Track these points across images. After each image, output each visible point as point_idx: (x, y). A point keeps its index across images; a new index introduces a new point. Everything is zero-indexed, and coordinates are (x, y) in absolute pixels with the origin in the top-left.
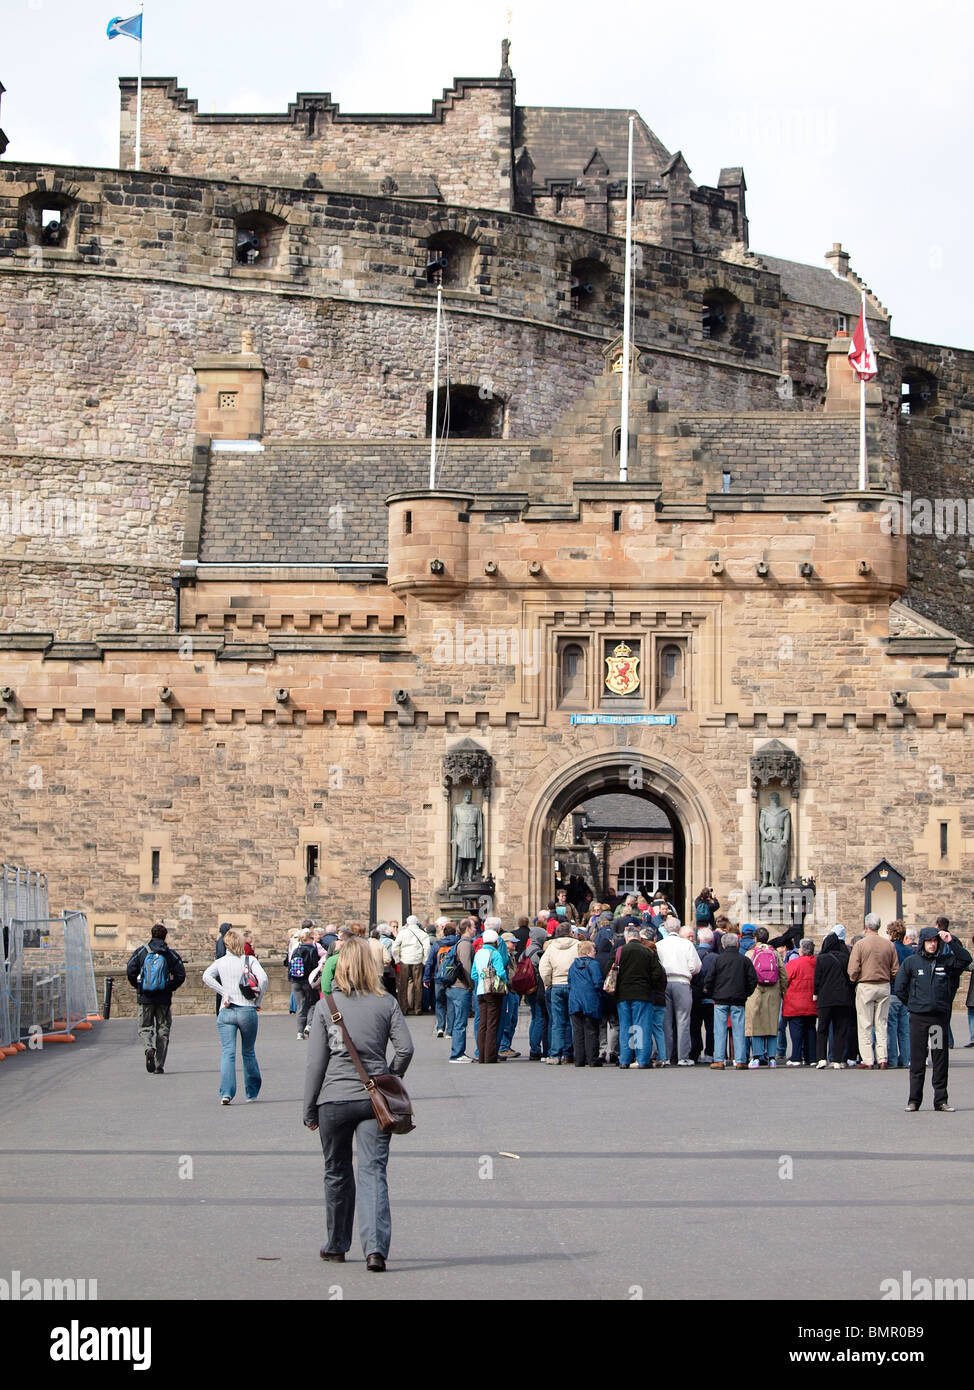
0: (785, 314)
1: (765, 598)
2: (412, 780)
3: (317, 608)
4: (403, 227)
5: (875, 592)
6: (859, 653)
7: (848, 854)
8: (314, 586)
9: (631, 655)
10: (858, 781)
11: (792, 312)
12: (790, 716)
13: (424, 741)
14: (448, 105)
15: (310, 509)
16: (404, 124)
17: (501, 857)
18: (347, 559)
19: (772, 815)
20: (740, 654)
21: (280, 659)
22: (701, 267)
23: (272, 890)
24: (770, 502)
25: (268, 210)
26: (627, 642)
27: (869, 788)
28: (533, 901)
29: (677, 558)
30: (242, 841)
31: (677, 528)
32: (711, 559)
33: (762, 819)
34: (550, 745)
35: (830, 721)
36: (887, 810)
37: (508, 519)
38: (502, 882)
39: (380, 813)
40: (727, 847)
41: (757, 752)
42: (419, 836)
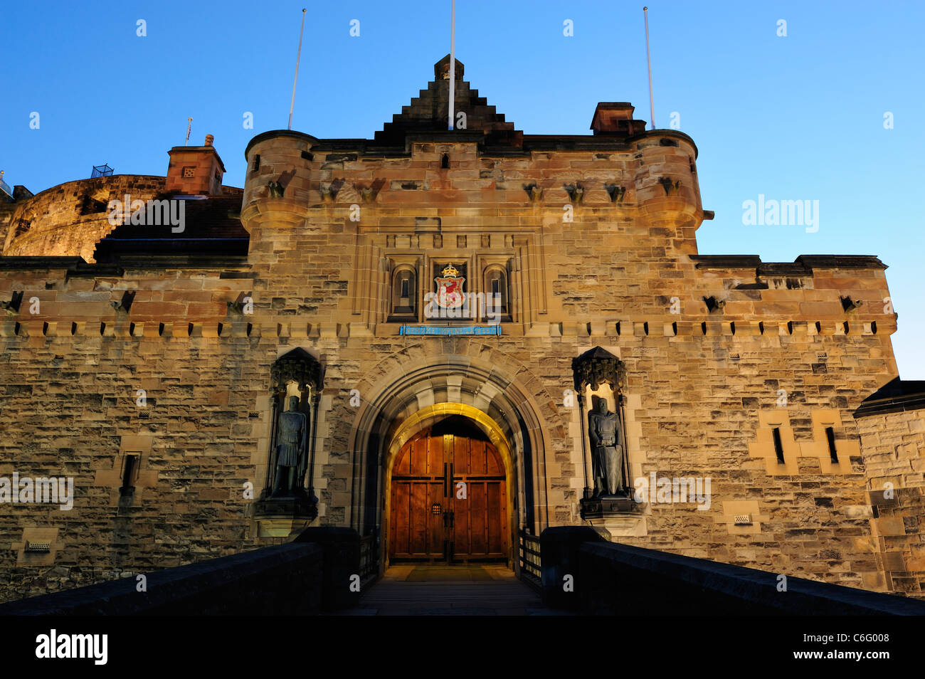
2: (242, 387)
6: (671, 266)
9: (458, 275)
12: (612, 325)
13: (256, 352)
17: (325, 466)
20: (560, 270)
21: (127, 276)
24: (580, 145)
26: (455, 264)
28: (356, 512)
29: (499, 188)
30: (62, 450)
31: (499, 165)
34: (379, 356)
36: (716, 413)
37: (347, 158)
38: (323, 493)
39: (206, 421)
40: (558, 453)
41: (582, 358)
42: (242, 444)
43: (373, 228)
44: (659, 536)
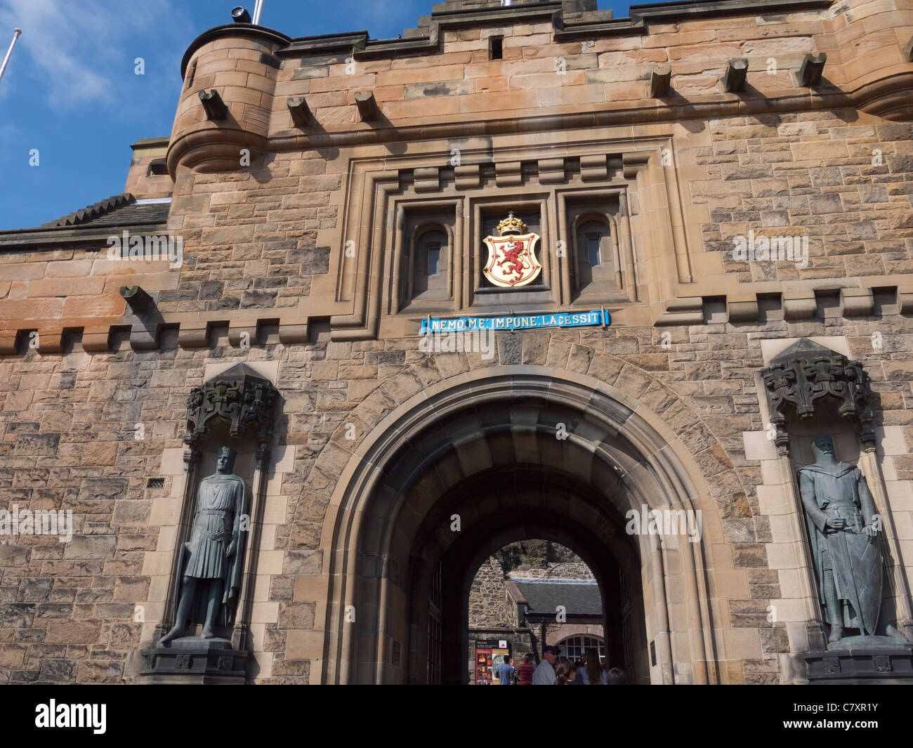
1: (742, 126)
9: (524, 231)
12: (825, 295)
13: (169, 373)
19: (829, 477)
20: (714, 205)
24: (732, 4)
26: (518, 211)
28: (331, 672)
29: (591, 81)
31: (589, 46)
32: (647, 77)
33: (806, 488)
34: (383, 370)
35: (903, 301)
37: (335, 59)
38: (272, 630)
40: (741, 548)
41: (771, 361)
42: (132, 537)
43: (376, 160)
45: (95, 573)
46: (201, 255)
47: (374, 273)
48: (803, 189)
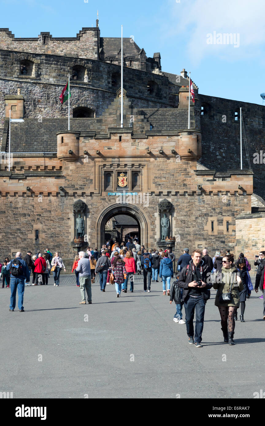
0: (170, 88)
1: (162, 160)
2: (65, 211)
3: (38, 164)
4: (66, 64)
5: (193, 157)
6: (188, 174)
7: (186, 230)
8: (37, 158)
9: (125, 176)
10: (188, 210)
11: (172, 87)
12: (169, 193)
13: (67, 201)
14: (81, 35)
15: (37, 137)
16: (69, 40)
17: (89, 232)
18: (47, 150)
19: (164, 220)
20: (155, 175)
21: (28, 178)
22: (147, 75)
23: (26, 242)
24: (163, 133)
25: (29, 59)
26: (124, 172)
27: (192, 212)
28: (98, 245)
29: (137, 149)
30: (17, 229)
31: (137, 141)
32: (147, 149)
33: (162, 221)
34: (103, 201)
35: (180, 193)
37: (90, 138)
38: (89, 239)
39: (56, 221)
40: (152, 229)
41: (160, 202)
42: (67, 227)
43: (99, 162)
44: (178, 251)
45: (62, 232)
46: (70, 180)
47: (100, 184)
48: (169, 173)
